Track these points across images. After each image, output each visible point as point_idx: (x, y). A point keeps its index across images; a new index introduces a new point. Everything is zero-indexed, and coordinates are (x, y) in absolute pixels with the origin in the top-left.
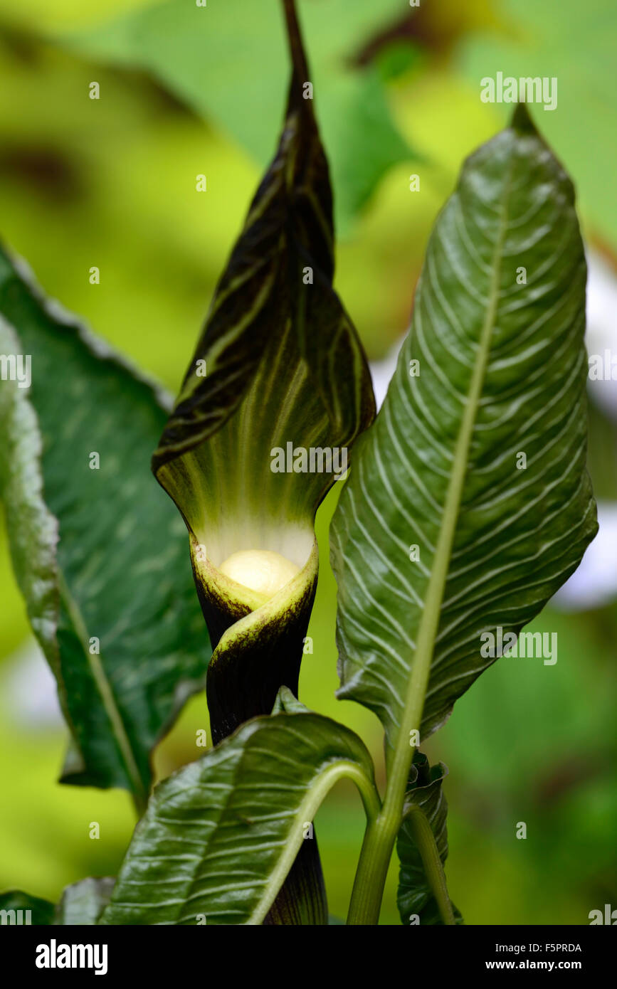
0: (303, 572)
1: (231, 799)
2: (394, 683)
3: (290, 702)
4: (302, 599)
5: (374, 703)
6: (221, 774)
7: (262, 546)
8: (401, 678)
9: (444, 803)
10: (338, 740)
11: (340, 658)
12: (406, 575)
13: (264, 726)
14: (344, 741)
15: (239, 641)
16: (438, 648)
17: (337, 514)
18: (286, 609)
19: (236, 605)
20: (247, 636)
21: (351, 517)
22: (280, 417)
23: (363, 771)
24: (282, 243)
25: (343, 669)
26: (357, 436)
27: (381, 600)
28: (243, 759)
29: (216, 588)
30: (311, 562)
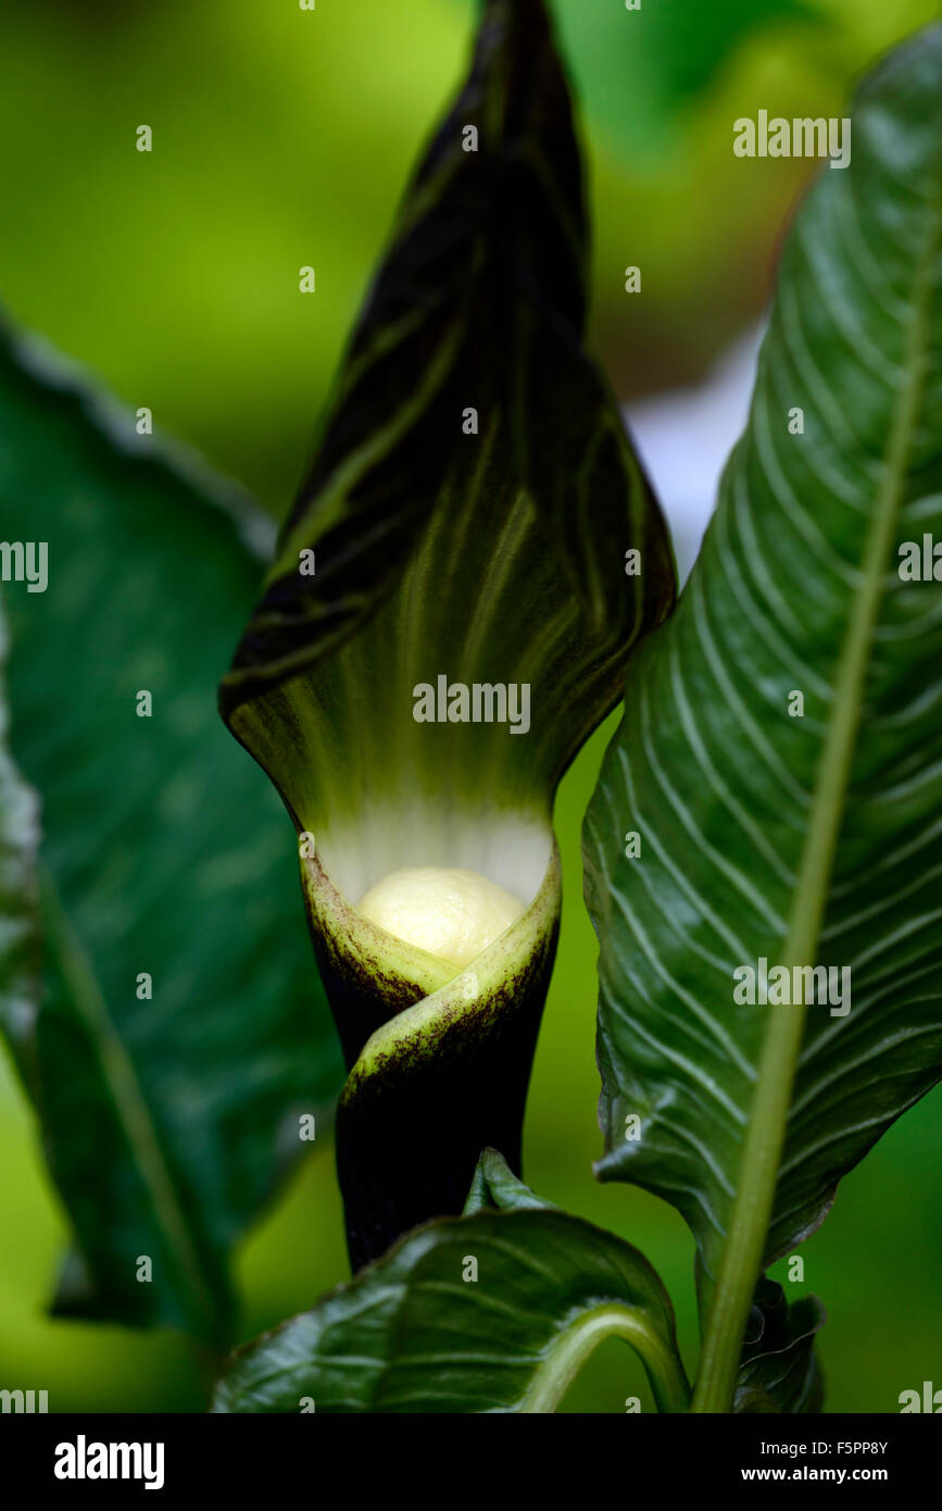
0: (529, 914)
1: (381, 1386)
2: (714, 1148)
3: (503, 1184)
4: (526, 970)
5: (673, 1186)
6: (363, 1338)
7: (448, 860)
8: (729, 1139)
9: (819, 1378)
10: (602, 1264)
11: (603, 1092)
12: (738, 930)
13: (447, 1237)
14: (611, 1263)
15: (398, 1055)
16: (803, 1077)
17: (597, 803)
18: (495, 991)
19: (394, 982)
20: (416, 1046)
21: (626, 809)
22: (482, 598)
23: (651, 1325)
24: (479, 257)
25: (610, 1117)
26: (638, 639)
27: (686, 980)
28: (405, 1307)
29: (351, 948)
30: (545, 893)
